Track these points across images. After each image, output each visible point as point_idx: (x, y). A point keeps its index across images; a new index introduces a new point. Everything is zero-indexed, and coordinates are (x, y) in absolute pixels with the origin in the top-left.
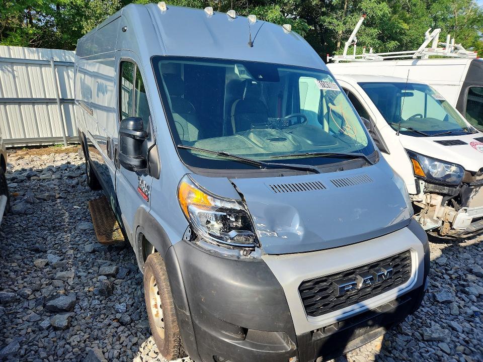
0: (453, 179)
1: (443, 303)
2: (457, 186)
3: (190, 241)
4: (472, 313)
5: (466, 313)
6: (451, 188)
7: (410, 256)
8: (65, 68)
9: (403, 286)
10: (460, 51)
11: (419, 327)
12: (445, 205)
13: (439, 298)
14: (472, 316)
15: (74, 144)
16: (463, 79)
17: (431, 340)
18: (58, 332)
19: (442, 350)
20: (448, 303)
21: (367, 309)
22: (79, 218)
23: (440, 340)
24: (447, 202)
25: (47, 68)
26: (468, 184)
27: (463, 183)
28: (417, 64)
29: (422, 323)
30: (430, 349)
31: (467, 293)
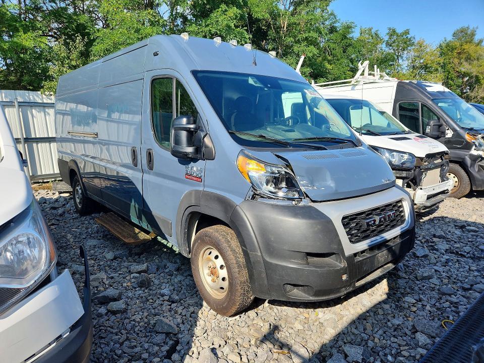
0: (408, 165)
1: (422, 257)
2: (411, 169)
3: (251, 199)
4: (446, 261)
5: (441, 261)
6: (408, 172)
7: (402, 205)
8: (29, 108)
9: (403, 226)
10: (385, 78)
11: (411, 273)
12: (405, 187)
13: (418, 254)
14: (446, 262)
15: (39, 183)
16: (394, 97)
17: (424, 278)
18: (118, 315)
19: (433, 284)
20: (425, 256)
21: (385, 239)
22: (84, 237)
23: (430, 277)
24: (406, 184)
25: (10, 109)
26: (419, 167)
27: (416, 167)
28: (355, 89)
29: (412, 270)
30: (425, 284)
31: (437, 250)
